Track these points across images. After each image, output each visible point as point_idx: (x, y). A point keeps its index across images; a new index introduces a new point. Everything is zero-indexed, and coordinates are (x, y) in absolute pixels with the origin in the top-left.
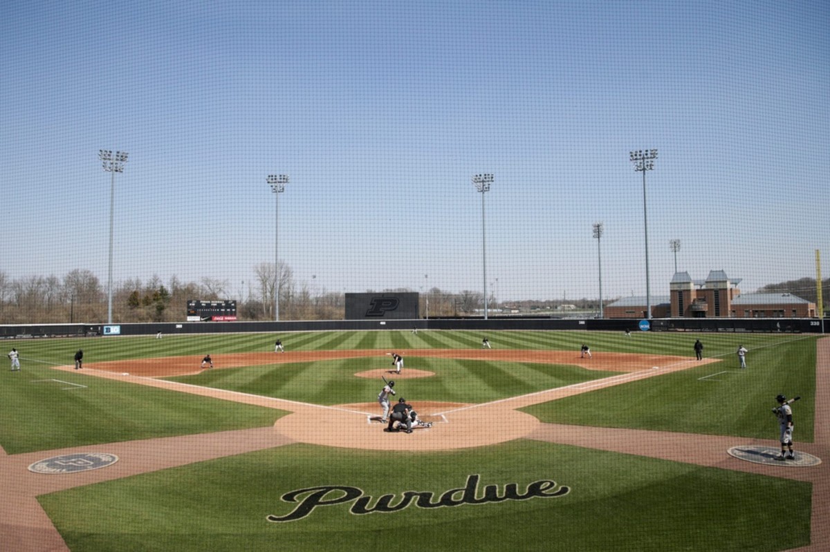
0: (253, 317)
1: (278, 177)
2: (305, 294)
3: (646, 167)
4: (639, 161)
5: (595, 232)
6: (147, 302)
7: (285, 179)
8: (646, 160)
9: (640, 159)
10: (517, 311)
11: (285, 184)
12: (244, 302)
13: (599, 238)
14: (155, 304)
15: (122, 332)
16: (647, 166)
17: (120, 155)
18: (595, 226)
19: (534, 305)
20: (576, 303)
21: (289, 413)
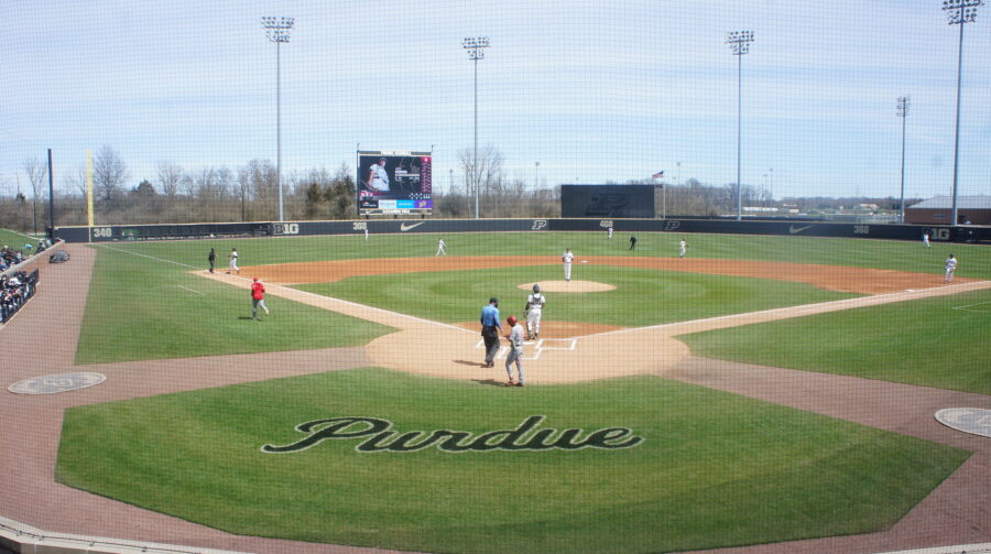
0: (455, 214)
1: (477, 40)
2: (520, 186)
3: (965, 19)
4: (955, 10)
5: (898, 107)
6: (328, 196)
7: (486, 43)
8: (965, 9)
9: (957, 7)
10: (797, 211)
11: (485, 49)
12: (444, 195)
13: (904, 115)
14: (338, 198)
15: (301, 233)
16: (967, 16)
17: (286, 21)
18: (899, 100)
19: (823, 203)
20: (879, 202)
21: (397, 330)
